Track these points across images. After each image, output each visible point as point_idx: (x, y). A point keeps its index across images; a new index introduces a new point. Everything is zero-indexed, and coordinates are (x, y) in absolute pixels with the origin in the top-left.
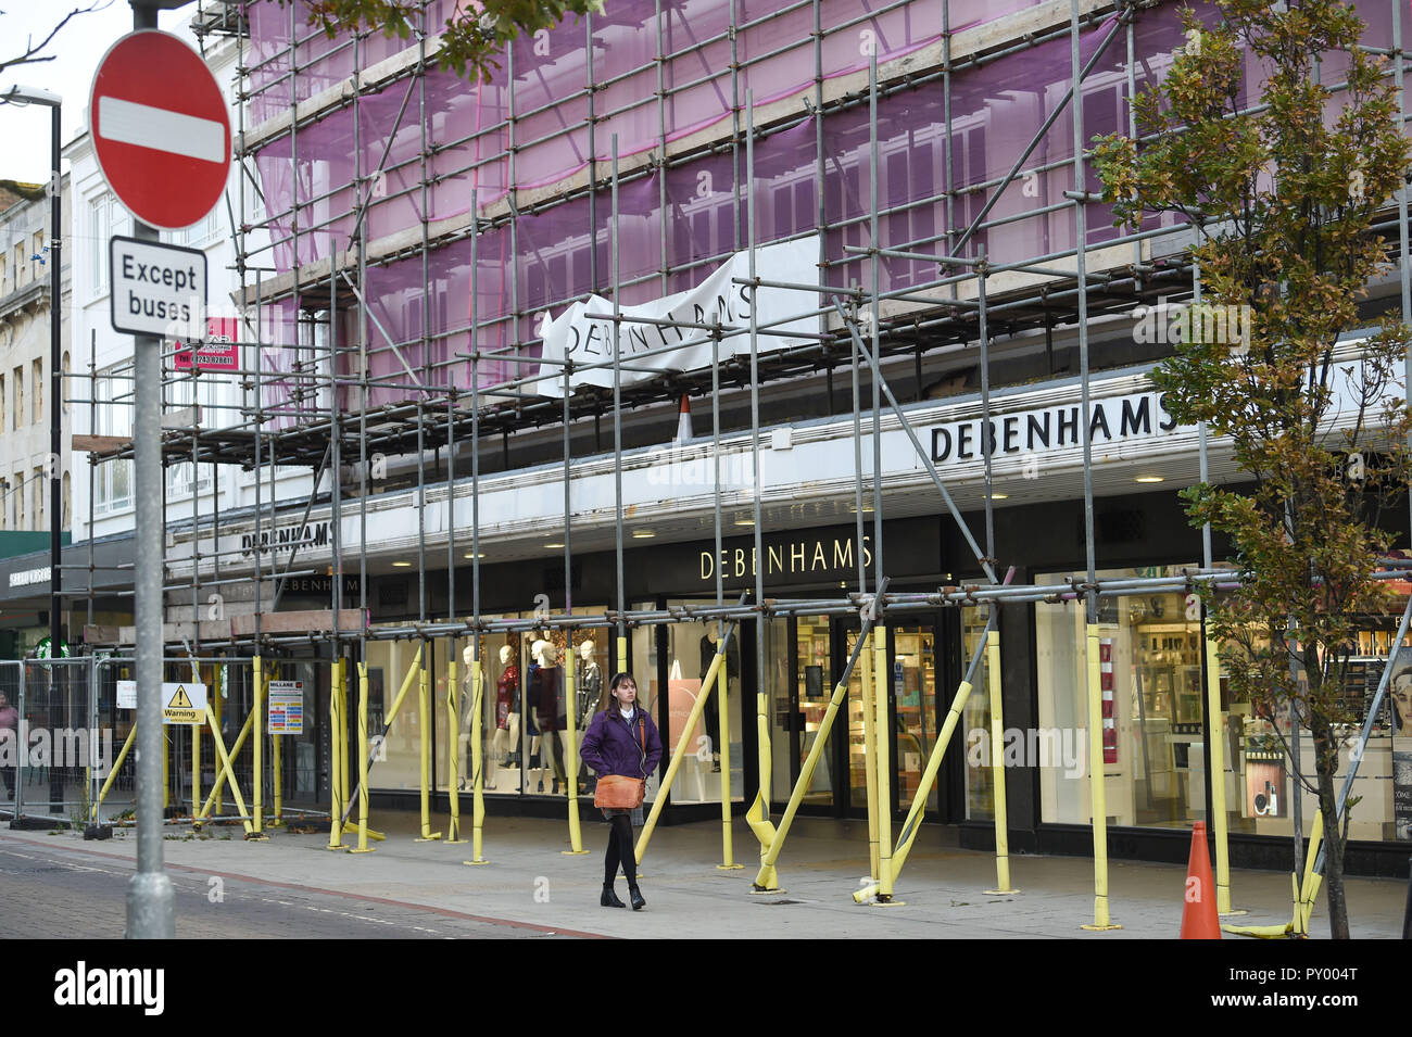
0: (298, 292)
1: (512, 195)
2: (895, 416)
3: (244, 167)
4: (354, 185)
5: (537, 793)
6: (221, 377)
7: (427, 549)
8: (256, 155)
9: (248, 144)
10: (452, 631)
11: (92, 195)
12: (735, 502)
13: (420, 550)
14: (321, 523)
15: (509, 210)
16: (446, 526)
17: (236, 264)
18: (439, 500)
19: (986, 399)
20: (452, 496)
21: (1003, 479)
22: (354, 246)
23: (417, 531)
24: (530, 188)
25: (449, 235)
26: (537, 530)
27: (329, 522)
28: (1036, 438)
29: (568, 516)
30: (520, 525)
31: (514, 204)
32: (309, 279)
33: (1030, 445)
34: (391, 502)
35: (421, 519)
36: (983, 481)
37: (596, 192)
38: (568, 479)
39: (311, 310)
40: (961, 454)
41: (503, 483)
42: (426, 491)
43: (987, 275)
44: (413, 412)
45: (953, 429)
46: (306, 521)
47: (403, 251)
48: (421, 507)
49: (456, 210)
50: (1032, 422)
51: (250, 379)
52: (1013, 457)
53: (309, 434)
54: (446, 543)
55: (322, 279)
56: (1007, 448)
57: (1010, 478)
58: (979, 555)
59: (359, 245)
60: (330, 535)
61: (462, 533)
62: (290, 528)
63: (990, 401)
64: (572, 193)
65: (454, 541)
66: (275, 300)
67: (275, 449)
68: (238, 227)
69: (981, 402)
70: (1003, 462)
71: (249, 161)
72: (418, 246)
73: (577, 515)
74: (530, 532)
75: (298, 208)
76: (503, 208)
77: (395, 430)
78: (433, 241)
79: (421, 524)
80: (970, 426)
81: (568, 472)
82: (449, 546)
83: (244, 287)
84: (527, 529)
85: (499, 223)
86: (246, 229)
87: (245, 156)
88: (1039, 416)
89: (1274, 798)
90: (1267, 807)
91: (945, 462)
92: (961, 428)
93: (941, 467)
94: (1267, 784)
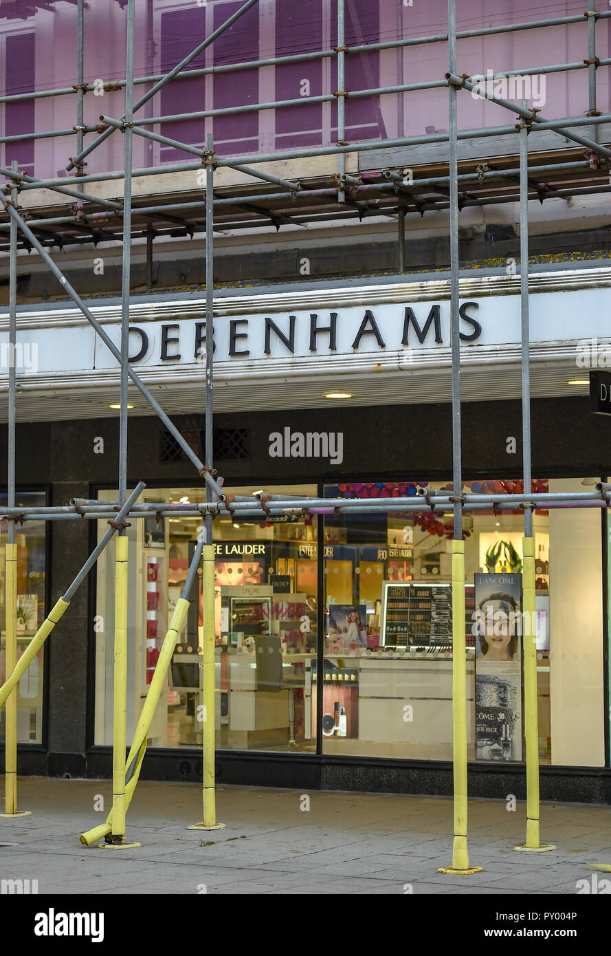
2: (79, 310)
19: (209, 298)
21: (223, 384)
28: (276, 343)
33: (267, 351)
36: (204, 385)
40: (164, 356)
43: (215, 166)
45: (154, 331)
50: (270, 325)
52: (240, 362)
56: (233, 353)
57: (230, 384)
58: (199, 465)
63: (215, 300)
69: (204, 301)
70: (229, 368)
80: (177, 327)
88: (281, 321)
89: (343, 720)
90: (335, 728)
91: (140, 364)
92: (165, 329)
93: (137, 368)
94: (336, 705)
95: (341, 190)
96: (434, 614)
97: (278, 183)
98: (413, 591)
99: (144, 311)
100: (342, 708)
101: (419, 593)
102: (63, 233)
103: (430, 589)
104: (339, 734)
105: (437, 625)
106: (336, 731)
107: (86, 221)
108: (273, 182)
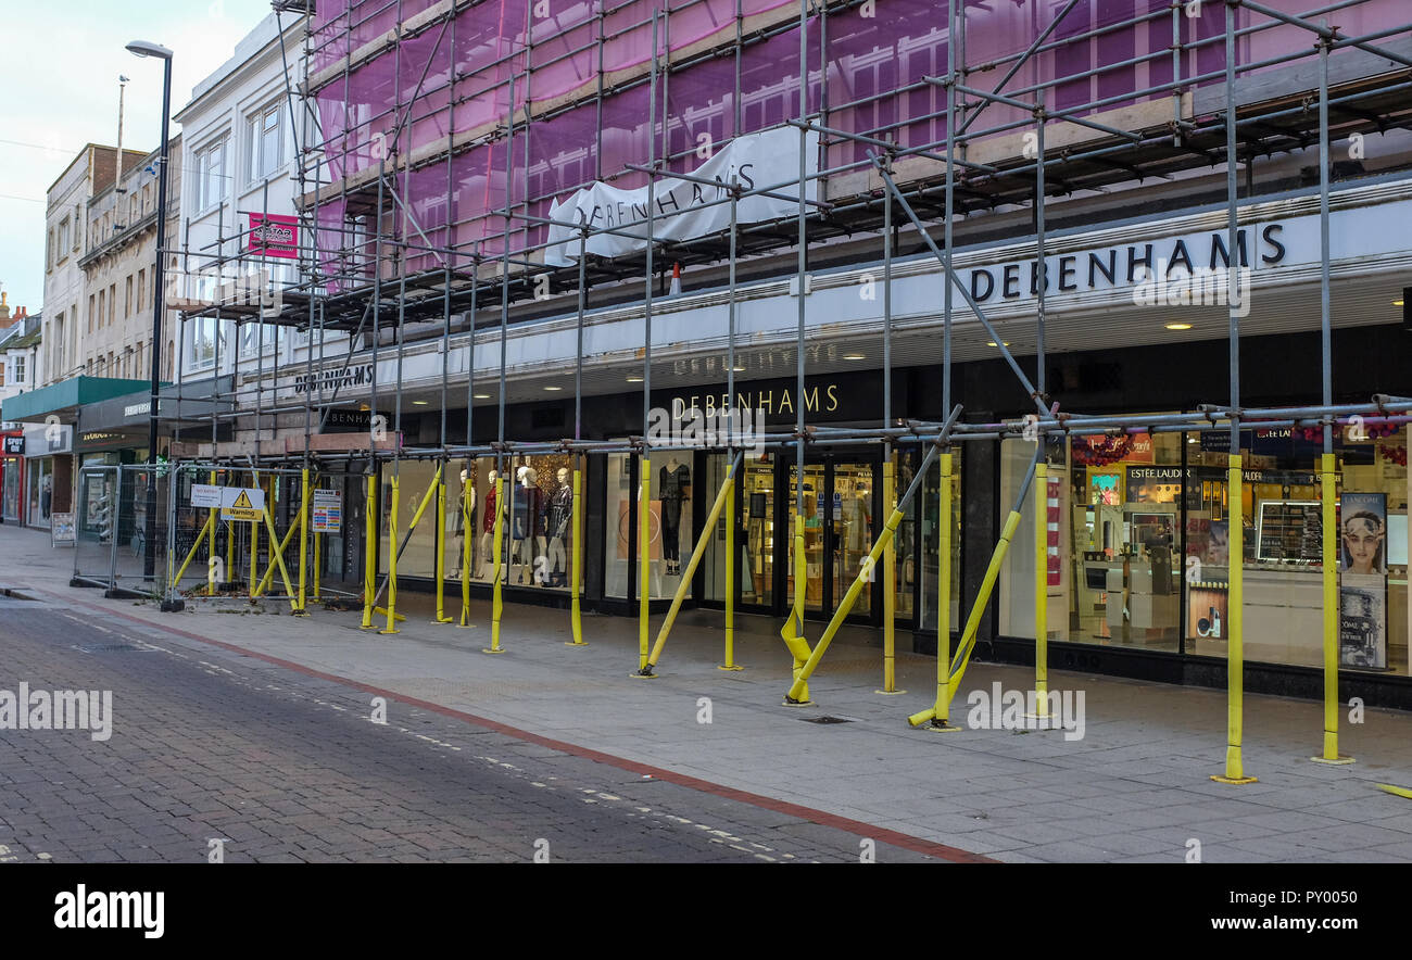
0: (346, 196)
1: (527, 105)
2: (936, 259)
3: (307, 105)
4: (393, 110)
5: (517, 584)
6: (282, 260)
7: (448, 387)
8: (316, 97)
9: (310, 88)
10: (467, 452)
11: (197, 147)
12: (748, 344)
13: (443, 388)
14: (360, 367)
15: (525, 118)
16: (467, 367)
17: (298, 177)
18: (461, 347)
19: (1041, 240)
20: (473, 343)
21: (1055, 317)
22: (392, 156)
23: (440, 371)
24: (543, 100)
25: (468, 144)
26: (549, 371)
27: (366, 366)
28: (1099, 275)
29: (580, 358)
30: (534, 366)
31: (528, 112)
32: (354, 184)
33: (1092, 283)
34: (419, 349)
35: (445, 362)
36: (1036, 319)
37: (603, 98)
38: (581, 326)
39: (352, 214)
40: (1006, 294)
41: (519, 331)
42: (449, 339)
43: (1045, 119)
44: (440, 278)
45: (997, 271)
46: (347, 365)
47: (431, 158)
48: (446, 353)
49: (478, 122)
50: (1094, 260)
51: (304, 263)
52: (1069, 296)
53: (352, 297)
54: (467, 382)
55: (364, 184)
56: (1062, 287)
57: (1062, 316)
58: (1031, 390)
59: (396, 156)
60: (366, 376)
61: (481, 373)
62: (334, 371)
63: (1046, 241)
64: (580, 101)
65: (473, 380)
66: (327, 204)
67: (324, 314)
68: (300, 149)
69: (1037, 242)
70: (1057, 300)
71: (311, 100)
72: (444, 153)
73: (588, 357)
74: (543, 372)
75: (348, 132)
76: (520, 116)
77: (419, 298)
78: (457, 148)
79: (445, 366)
80: (1017, 267)
81: (581, 320)
82: (469, 384)
83: (303, 194)
84: (541, 369)
85: (518, 128)
86: (306, 151)
87: (308, 96)
88: (1103, 255)
89: (1217, 623)
90: (1210, 630)
91: (987, 302)
92: (1007, 269)
93: (982, 306)
94: (1211, 609)
95: (1177, 135)
96: (1305, 531)
97: (1122, 136)
98: (1286, 509)
99: (990, 255)
100: (1217, 612)
101: (1292, 511)
102: (969, 201)
103: (1302, 507)
104: (1213, 635)
105: (1308, 540)
106: (1211, 633)
107: (969, 185)
108: (1119, 134)
